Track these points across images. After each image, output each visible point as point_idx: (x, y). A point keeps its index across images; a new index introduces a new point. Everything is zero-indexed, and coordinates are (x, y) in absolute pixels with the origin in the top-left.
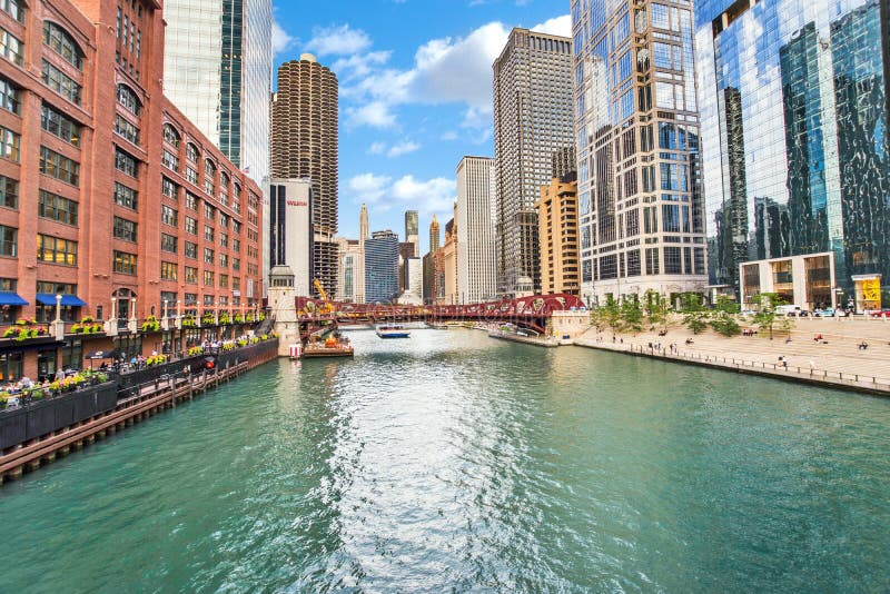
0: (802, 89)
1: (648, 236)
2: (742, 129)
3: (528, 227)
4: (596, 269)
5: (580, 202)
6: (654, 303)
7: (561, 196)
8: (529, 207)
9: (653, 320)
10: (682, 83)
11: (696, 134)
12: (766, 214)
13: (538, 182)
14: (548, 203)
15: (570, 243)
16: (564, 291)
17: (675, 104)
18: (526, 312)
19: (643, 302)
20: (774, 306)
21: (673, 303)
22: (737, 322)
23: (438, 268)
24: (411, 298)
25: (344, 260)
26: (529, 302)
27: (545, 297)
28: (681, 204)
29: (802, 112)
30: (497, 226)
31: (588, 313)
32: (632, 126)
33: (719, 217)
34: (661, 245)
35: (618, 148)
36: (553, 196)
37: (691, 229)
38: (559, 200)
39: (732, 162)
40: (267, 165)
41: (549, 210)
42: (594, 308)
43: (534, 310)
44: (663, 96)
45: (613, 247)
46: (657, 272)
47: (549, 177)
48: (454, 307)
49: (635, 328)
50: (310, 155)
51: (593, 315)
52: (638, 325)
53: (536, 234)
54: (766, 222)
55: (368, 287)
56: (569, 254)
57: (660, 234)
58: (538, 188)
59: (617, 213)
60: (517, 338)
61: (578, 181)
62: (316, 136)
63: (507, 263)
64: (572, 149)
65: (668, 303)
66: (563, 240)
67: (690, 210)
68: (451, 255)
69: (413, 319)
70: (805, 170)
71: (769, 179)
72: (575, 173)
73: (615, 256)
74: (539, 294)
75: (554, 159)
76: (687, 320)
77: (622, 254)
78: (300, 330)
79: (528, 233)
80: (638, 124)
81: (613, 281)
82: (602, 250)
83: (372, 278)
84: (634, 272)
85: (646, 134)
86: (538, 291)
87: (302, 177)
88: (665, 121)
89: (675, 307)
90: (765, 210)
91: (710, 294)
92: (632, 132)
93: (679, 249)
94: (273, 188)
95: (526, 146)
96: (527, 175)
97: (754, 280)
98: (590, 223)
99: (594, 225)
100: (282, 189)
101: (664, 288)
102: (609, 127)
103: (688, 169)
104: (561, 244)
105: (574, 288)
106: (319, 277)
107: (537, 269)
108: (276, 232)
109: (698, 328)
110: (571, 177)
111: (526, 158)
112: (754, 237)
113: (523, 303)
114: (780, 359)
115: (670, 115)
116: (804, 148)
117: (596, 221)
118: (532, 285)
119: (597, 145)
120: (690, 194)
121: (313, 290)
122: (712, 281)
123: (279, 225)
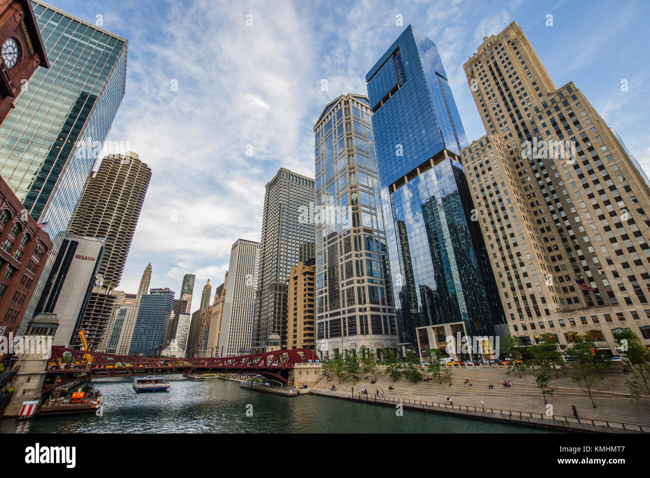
0: (435, 227)
1: (361, 306)
2: (408, 244)
3: (280, 295)
4: (327, 329)
5: (317, 279)
6: (367, 357)
7: (305, 274)
8: (282, 279)
9: (366, 371)
10: (376, 215)
11: (384, 244)
12: (426, 296)
13: (289, 263)
14: (296, 278)
15: (309, 309)
16: (304, 346)
17: (372, 225)
18: (274, 364)
19: (359, 356)
20: (439, 358)
21: (379, 356)
22: (419, 371)
23: (205, 324)
24: (175, 349)
25: (118, 311)
26: (277, 355)
27: (289, 352)
28: (379, 286)
29: (436, 239)
30: (257, 292)
31: (320, 365)
32: (349, 235)
33: (402, 296)
34: (368, 313)
35: (341, 246)
36: (298, 274)
37: (386, 303)
38: (303, 277)
39: (405, 263)
40: (66, 224)
41: (296, 284)
42: (326, 362)
43: (279, 362)
44: (366, 220)
45: (339, 313)
46: (367, 333)
47: (297, 261)
48: (212, 359)
49: (355, 377)
50: (111, 221)
51: (324, 367)
52: (357, 375)
53: (285, 300)
54: (427, 301)
55: (134, 339)
56: (309, 317)
57: (368, 305)
58: (289, 267)
59: (341, 289)
60: (264, 388)
61: (317, 265)
62: (121, 208)
63: (262, 322)
64: (312, 244)
65: (376, 356)
66: (305, 306)
67: (385, 290)
68: (217, 313)
69: (172, 371)
70: (442, 271)
71: (425, 275)
72: (314, 260)
73: (340, 320)
74: (285, 348)
75: (301, 249)
76: (388, 370)
77: (344, 319)
78: (45, 383)
79: (280, 299)
80: (352, 234)
81: (339, 339)
82: (331, 315)
83: (142, 330)
84: (353, 332)
85: (357, 240)
86: (284, 346)
87: (97, 236)
88: (367, 235)
89: (380, 359)
90: (426, 293)
91: (401, 349)
92: (349, 238)
93: (379, 316)
94: (65, 242)
95: (283, 238)
96: (282, 257)
97: (425, 340)
98: (324, 295)
99: (326, 297)
100: (75, 245)
101: (373, 345)
102: (335, 234)
103: (382, 264)
104: (303, 309)
105: (312, 344)
106: (86, 326)
107: (285, 327)
108: (54, 281)
109: (396, 376)
110: (311, 262)
111: (282, 246)
112: (422, 310)
113: (272, 356)
114: (448, 399)
115: (370, 231)
116: (440, 258)
117: (327, 294)
118: (279, 341)
119: (329, 243)
120: (383, 280)
121: (75, 340)
122: (401, 341)
123: (60, 275)
